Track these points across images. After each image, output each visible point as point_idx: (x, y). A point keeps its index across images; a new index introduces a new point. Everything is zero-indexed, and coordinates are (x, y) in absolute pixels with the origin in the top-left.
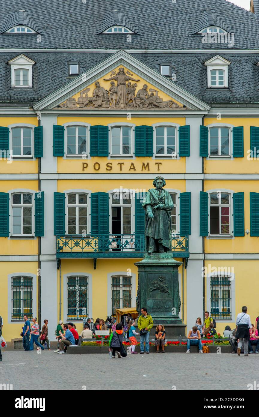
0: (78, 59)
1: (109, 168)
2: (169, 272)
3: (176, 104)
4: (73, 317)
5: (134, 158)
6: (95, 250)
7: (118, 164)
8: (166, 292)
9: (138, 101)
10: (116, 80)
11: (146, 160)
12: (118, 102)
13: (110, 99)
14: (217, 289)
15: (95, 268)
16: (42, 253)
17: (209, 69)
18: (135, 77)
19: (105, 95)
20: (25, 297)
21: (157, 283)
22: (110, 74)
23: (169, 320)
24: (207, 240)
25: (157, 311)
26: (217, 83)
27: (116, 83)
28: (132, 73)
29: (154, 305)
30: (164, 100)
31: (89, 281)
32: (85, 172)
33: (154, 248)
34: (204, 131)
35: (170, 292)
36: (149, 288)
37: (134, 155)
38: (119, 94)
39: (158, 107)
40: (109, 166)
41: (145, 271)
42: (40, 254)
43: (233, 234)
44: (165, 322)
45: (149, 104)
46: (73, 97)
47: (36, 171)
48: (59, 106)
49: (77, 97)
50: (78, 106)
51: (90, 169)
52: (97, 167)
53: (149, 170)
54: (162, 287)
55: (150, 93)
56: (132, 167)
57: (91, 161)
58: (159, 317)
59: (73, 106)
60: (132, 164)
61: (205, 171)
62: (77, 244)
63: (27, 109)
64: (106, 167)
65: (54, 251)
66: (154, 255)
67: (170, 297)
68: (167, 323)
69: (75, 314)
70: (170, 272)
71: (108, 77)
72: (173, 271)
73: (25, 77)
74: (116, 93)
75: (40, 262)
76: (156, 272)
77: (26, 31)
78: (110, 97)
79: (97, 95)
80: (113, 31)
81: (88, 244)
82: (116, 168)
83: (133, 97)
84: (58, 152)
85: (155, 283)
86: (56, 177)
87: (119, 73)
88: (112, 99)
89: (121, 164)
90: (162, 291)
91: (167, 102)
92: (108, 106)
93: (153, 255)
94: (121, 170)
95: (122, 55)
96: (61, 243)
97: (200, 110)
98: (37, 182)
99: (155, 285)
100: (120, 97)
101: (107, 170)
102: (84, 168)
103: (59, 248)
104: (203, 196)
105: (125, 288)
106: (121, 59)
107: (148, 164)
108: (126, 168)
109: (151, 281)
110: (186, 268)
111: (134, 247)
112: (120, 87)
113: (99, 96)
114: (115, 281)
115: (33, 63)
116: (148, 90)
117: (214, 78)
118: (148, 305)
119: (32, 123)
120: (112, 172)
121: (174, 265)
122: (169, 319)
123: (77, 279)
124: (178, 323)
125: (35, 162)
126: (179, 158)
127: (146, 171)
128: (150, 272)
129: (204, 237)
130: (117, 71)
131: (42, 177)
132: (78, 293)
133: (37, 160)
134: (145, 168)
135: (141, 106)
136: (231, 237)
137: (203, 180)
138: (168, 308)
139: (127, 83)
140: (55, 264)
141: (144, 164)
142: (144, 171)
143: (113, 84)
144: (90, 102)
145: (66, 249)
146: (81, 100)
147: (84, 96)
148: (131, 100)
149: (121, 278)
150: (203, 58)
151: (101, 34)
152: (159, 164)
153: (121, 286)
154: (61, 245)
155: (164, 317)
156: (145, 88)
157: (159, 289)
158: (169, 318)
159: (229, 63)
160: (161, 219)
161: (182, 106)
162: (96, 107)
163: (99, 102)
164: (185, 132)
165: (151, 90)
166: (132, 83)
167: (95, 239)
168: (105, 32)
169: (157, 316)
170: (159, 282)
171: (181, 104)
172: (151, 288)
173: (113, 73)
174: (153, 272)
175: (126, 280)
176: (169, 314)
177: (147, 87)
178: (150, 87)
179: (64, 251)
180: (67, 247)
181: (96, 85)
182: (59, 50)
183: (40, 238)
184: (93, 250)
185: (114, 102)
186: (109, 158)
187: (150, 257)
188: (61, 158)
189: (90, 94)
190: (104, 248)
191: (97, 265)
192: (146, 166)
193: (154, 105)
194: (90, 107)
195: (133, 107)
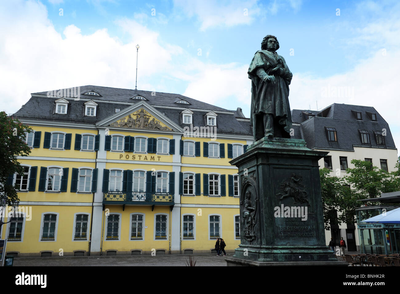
0: (120, 107)
1: (134, 158)
2: (306, 167)
3: (169, 129)
4: (110, 237)
5: (147, 154)
6: (125, 200)
7: (139, 156)
8: (304, 202)
9: (150, 126)
10: (139, 115)
11: (153, 155)
12: (139, 126)
13: (136, 124)
14: (186, 222)
15: (123, 210)
16: (95, 201)
17: (184, 115)
18: (149, 115)
19: (134, 122)
20: (83, 226)
21: (289, 186)
22: (136, 112)
23: (315, 253)
24: (182, 196)
25: (293, 237)
26: (187, 122)
27: (139, 116)
28: (147, 112)
29: (286, 225)
30: (163, 126)
31: (120, 217)
32: (121, 159)
33: (273, 130)
34: (182, 143)
35: (310, 202)
36: (277, 195)
37: (147, 152)
38: (140, 121)
39: (160, 129)
40: (134, 157)
41: (269, 165)
42: (93, 202)
43: (195, 194)
44: (310, 257)
45: (155, 128)
46: (117, 122)
47: (95, 158)
48: (109, 125)
49: (119, 122)
50: (119, 126)
51: (124, 158)
52: (127, 157)
53: (154, 160)
54: (299, 193)
55: (156, 123)
56: (146, 158)
57: (124, 154)
58: (296, 247)
59: (117, 126)
60: (146, 157)
61: (182, 162)
62: (115, 196)
63: (93, 125)
64: (132, 157)
65: (102, 201)
66: (278, 140)
67: (312, 211)
68: (312, 259)
69: (111, 236)
70: (308, 168)
71: (135, 113)
72: (313, 167)
73: (93, 112)
74: (139, 121)
75: (93, 206)
76: (287, 167)
77: (95, 94)
78: (136, 123)
79: (129, 121)
80: (137, 98)
81: (121, 197)
82: (137, 158)
83: (147, 124)
84: (107, 148)
85: (286, 186)
86: (106, 161)
87: (141, 112)
88: (137, 124)
89: (140, 156)
90: (299, 199)
91: (164, 127)
92: (134, 127)
93: (276, 139)
94: (140, 159)
95: (143, 103)
96: (106, 195)
97: (180, 132)
98: (95, 163)
99: (287, 189)
100: (141, 122)
101: (133, 159)
102: (120, 157)
103: (105, 199)
104: (181, 174)
105: (139, 222)
106: (143, 105)
107: (154, 157)
108: (142, 158)
109: (278, 181)
110: (171, 211)
111: (145, 199)
112: (141, 118)
113: (130, 122)
114: (134, 217)
115: (97, 105)
116: (155, 121)
117: (185, 119)
118: (277, 225)
119: (95, 133)
120: (135, 160)
121: (315, 156)
122: (313, 251)
123: (113, 216)
124: (330, 259)
125: (94, 153)
126: (169, 155)
127: (153, 161)
128: (277, 166)
129: (181, 195)
130: (140, 111)
131: (97, 160)
132: (113, 224)
133: (96, 153)
134: (152, 159)
135: (151, 128)
136: (194, 195)
137: (181, 167)
138: (310, 231)
139: (145, 117)
140: (102, 208)
141: (151, 157)
142: (152, 161)
143: (137, 117)
144: (126, 124)
145: (108, 199)
146: (121, 123)
147: (123, 121)
148: (146, 125)
149: (137, 216)
150: (180, 111)
151: (131, 99)
152: (159, 157)
153: (137, 220)
154: (106, 197)
155: (304, 247)
156: (154, 120)
157: (294, 197)
158: (313, 249)
159: (193, 113)
160: (282, 87)
161: (171, 130)
162: (128, 127)
163: (130, 125)
164: (172, 142)
165: (156, 121)
166: (147, 117)
167: (125, 194)
168: (133, 98)
169: (293, 245)
170: (292, 184)
171: (171, 129)
172: (279, 193)
173: (138, 111)
174: (281, 166)
175: (140, 217)
176: (312, 242)
177: (154, 119)
178: (156, 120)
179: (107, 200)
180: (109, 198)
181: (129, 116)
182: (111, 102)
183: (94, 193)
184: (123, 200)
185: (138, 125)
186: (134, 153)
187: (272, 143)
188: (108, 152)
189: (126, 121)
190: (129, 199)
191: (125, 209)
192: (153, 158)
193: (158, 128)
194: (126, 127)
195: (147, 128)
